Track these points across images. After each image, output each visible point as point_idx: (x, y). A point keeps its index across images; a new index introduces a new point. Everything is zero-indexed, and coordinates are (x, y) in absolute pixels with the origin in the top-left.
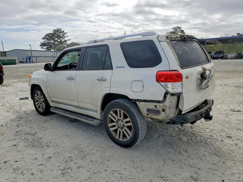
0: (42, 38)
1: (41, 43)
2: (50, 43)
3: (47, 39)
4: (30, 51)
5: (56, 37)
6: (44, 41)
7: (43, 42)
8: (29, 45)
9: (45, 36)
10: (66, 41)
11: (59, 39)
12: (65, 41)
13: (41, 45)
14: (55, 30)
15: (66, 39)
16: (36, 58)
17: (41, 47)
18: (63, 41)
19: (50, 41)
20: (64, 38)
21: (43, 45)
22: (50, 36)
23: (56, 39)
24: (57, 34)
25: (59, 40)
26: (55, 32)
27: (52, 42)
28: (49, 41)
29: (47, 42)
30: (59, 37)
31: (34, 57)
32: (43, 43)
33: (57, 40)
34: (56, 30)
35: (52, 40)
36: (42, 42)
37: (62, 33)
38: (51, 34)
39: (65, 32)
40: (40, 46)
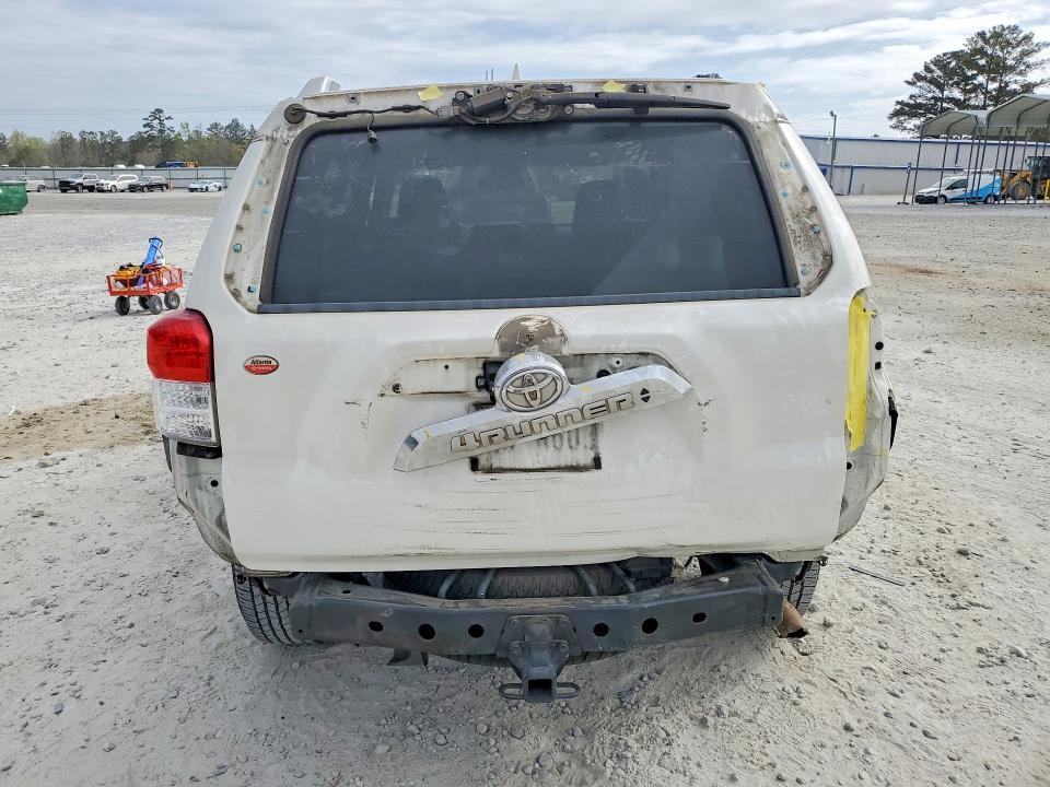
0: (910, 78)
1: (898, 103)
2: (942, 100)
3: (933, 81)
4: (828, 142)
5: (981, 70)
6: (914, 90)
7: (912, 97)
8: (832, 113)
9: (927, 69)
10: (1036, 85)
11: (994, 80)
12: (1028, 88)
13: (896, 114)
14: (982, 35)
15: (1032, 77)
16: (848, 171)
17: (895, 120)
18: (1013, 86)
19: (946, 93)
20: (1021, 73)
21: (905, 110)
22: (953, 64)
23: (981, 79)
24: (990, 52)
25: (993, 86)
26: (980, 43)
27: (957, 94)
28: (942, 92)
29: (929, 95)
30: (997, 68)
31: (844, 167)
32: (908, 105)
33: (981, 85)
34: (988, 35)
35: (957, 84)
36: (906, 98)
37: (1019, 49)
38: (955, 55)
39: (1035, 40)
40: (891, 118)
